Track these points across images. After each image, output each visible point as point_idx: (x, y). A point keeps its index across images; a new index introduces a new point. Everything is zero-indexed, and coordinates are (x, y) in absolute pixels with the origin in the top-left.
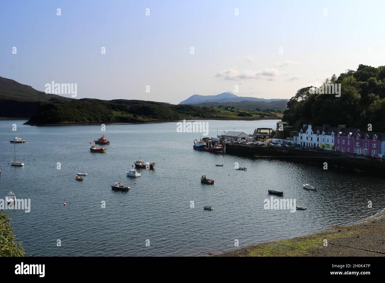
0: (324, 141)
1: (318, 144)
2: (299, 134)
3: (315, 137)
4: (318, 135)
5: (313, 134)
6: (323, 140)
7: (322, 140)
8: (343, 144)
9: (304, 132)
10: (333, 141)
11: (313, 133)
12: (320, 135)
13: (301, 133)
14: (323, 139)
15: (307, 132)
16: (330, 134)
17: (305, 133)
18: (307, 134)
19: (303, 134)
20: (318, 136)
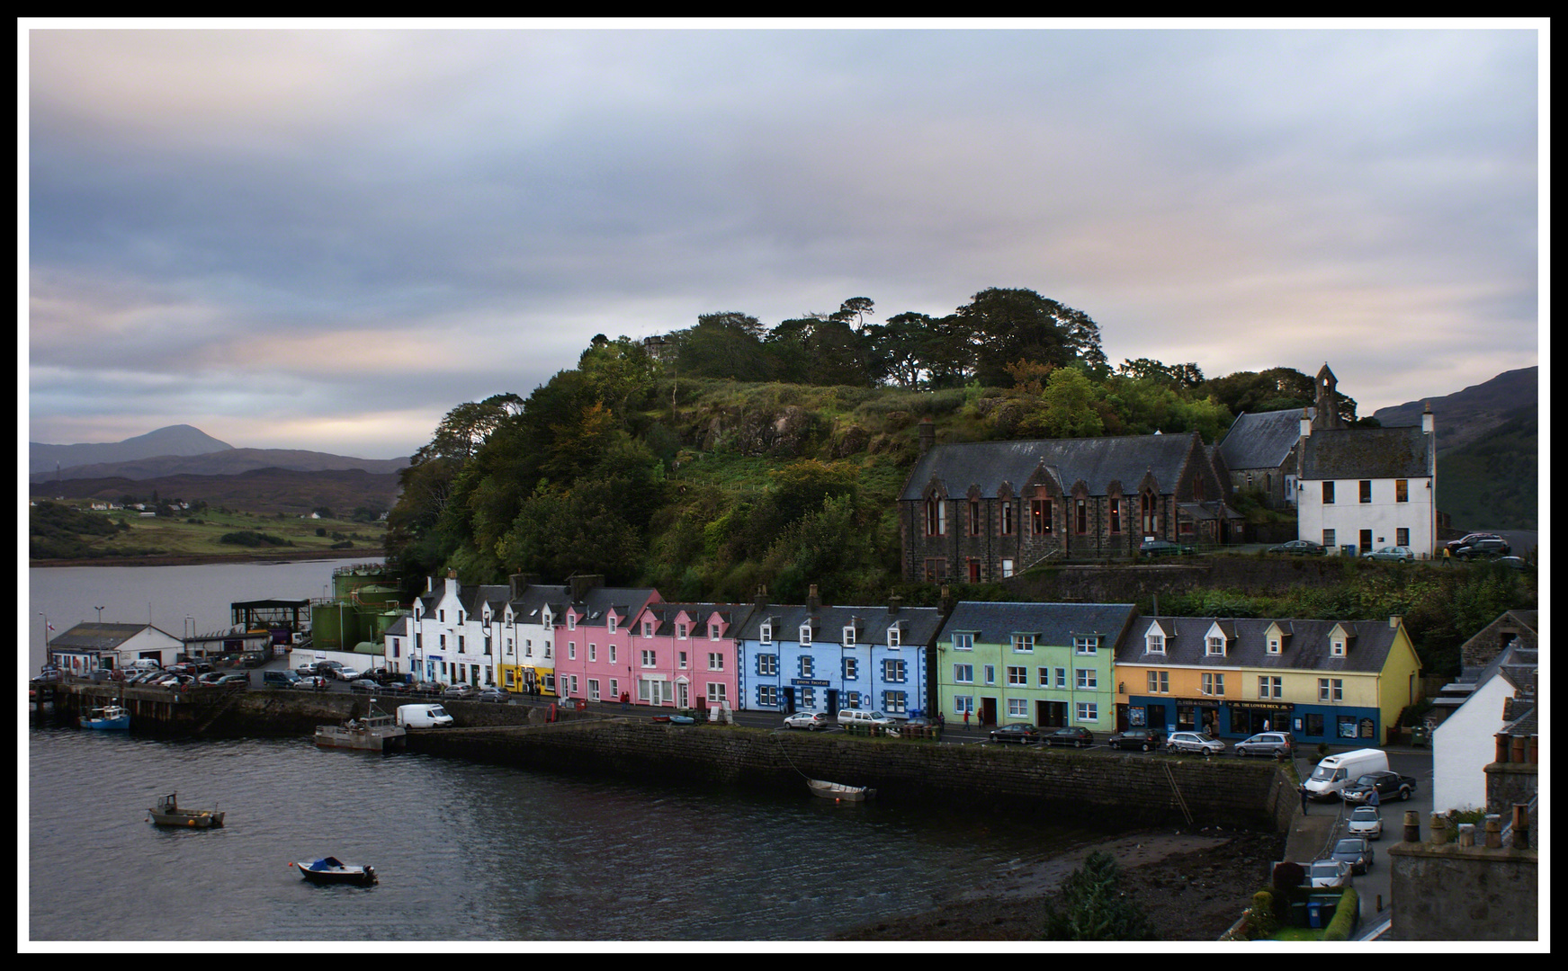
0: (514, 651)
1: (488, 667)
2: (409, 621)
3: (474, 633)
4: (487, 626)
5: (468, 619)
6: (510, 648)
7: (505, 650)
8: (591, 660)
9: (430, 613)
10: (549, 652)
11: (465, 614)
12: (495, 625)
13: (418, 620)
14: (510, 641)
15: (442, 611)
16: (537, 620)
17: (434, 617)
18: (442, 620)
19: (424, 621)
20: (487, 630)
